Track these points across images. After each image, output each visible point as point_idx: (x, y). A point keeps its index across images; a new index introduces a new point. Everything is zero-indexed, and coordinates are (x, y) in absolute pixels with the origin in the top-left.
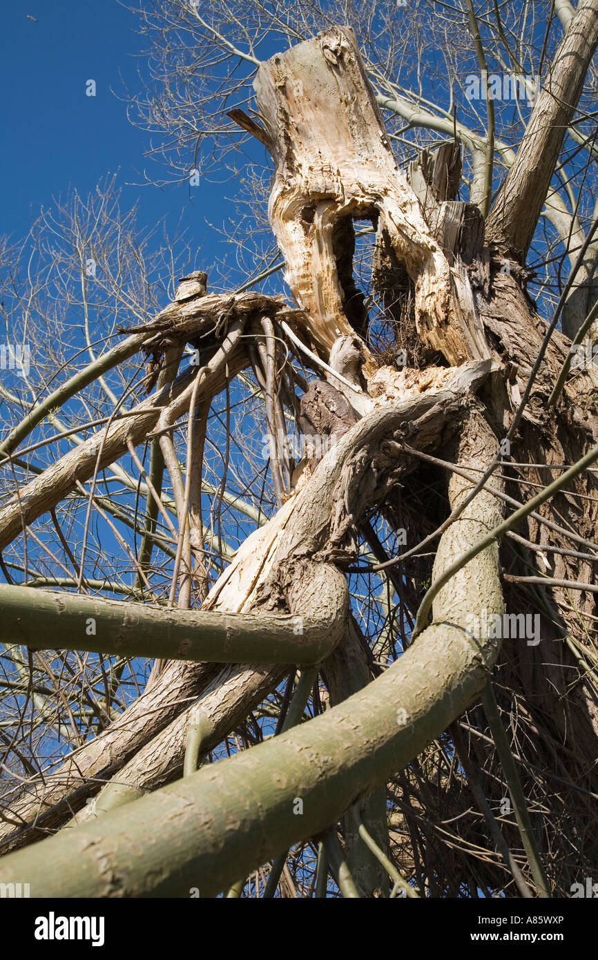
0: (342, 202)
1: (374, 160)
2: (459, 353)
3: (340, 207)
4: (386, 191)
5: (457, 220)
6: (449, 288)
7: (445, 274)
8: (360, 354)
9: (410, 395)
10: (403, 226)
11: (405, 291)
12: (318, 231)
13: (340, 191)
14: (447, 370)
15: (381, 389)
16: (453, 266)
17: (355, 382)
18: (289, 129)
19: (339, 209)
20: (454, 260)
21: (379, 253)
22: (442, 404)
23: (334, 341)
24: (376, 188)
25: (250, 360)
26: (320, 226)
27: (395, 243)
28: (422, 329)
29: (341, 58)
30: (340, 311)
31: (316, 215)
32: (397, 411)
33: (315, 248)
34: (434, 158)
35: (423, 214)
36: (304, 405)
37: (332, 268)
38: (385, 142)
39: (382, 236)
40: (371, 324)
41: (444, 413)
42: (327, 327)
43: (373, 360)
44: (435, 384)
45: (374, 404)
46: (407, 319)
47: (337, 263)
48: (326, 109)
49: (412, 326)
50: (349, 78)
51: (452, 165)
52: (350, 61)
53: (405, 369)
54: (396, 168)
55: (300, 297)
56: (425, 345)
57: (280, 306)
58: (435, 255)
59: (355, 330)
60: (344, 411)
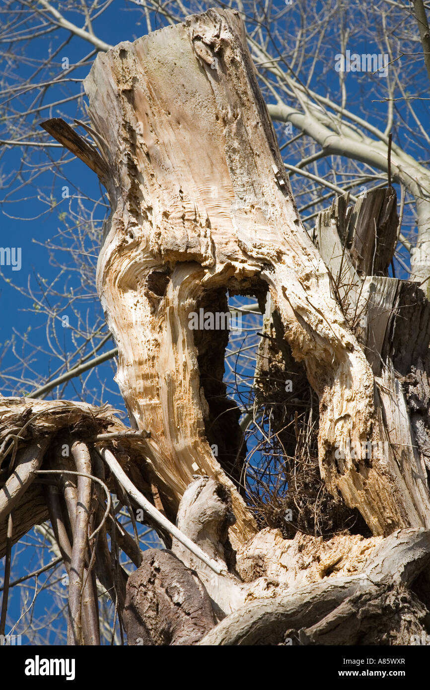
0: (211, 268)
1: (263, 208)
2: (387, 514)
3: (208, 276)
4: (279, 255)
5: (388, 306)
6: (372, 409)
7: (367, 387)
8: (227, 509)
9: (305, 582)
10: (303, 309)
11: (303, 409)
12: (172, 309)
13: (209, 251)
14: (366, 542)
15: (258, 568)
16: (380, 375)
17: (217, 554)
18: (135, 154)
19: (206, 278)
20: (382, 366)
21: (266, 346)
22: (356, 602)
23: (188, 482)
24: (264, 250)
25: (49, 509)
26: (176, 302)
27: (290, 335)
28: (329, 472)
29: (219, 55)
30: (201, 435)
31: (171, 285)
32: (281, 610)
33: (166, 336)
34: (357, 209)
35: (336, 293)
36: (132, 590)
37: (190, 367)
38: (282, 182)
39: (271, 320)
40: (249, 456)
41: (359, 617)
42: (179, 460)
43: (250, 516)
44: (346, 564)
45: (245, 594)
46: (306, 453)
47: (200, 359)
48: (193, 127)
49: (313, 465)
50: (230, 86)
51: (384, 221)
52: (233, 61)
53: (298, 535)
54: (296, 222)
55: (139, 409)
56: (332, 498)
57: (104, 424)
58: (352, 357)
59: (222, 467)
60: (196, 604)
